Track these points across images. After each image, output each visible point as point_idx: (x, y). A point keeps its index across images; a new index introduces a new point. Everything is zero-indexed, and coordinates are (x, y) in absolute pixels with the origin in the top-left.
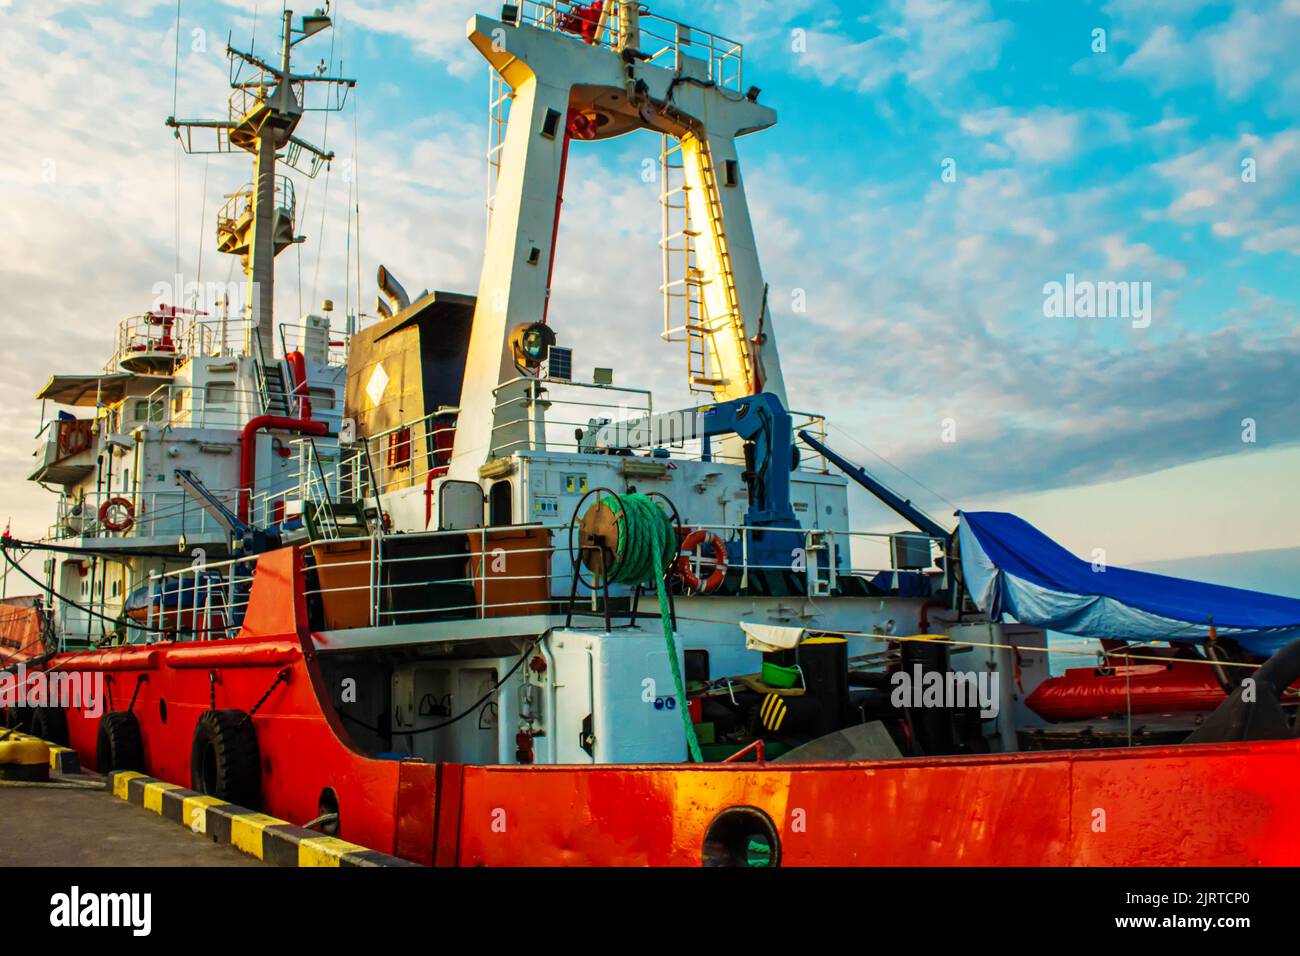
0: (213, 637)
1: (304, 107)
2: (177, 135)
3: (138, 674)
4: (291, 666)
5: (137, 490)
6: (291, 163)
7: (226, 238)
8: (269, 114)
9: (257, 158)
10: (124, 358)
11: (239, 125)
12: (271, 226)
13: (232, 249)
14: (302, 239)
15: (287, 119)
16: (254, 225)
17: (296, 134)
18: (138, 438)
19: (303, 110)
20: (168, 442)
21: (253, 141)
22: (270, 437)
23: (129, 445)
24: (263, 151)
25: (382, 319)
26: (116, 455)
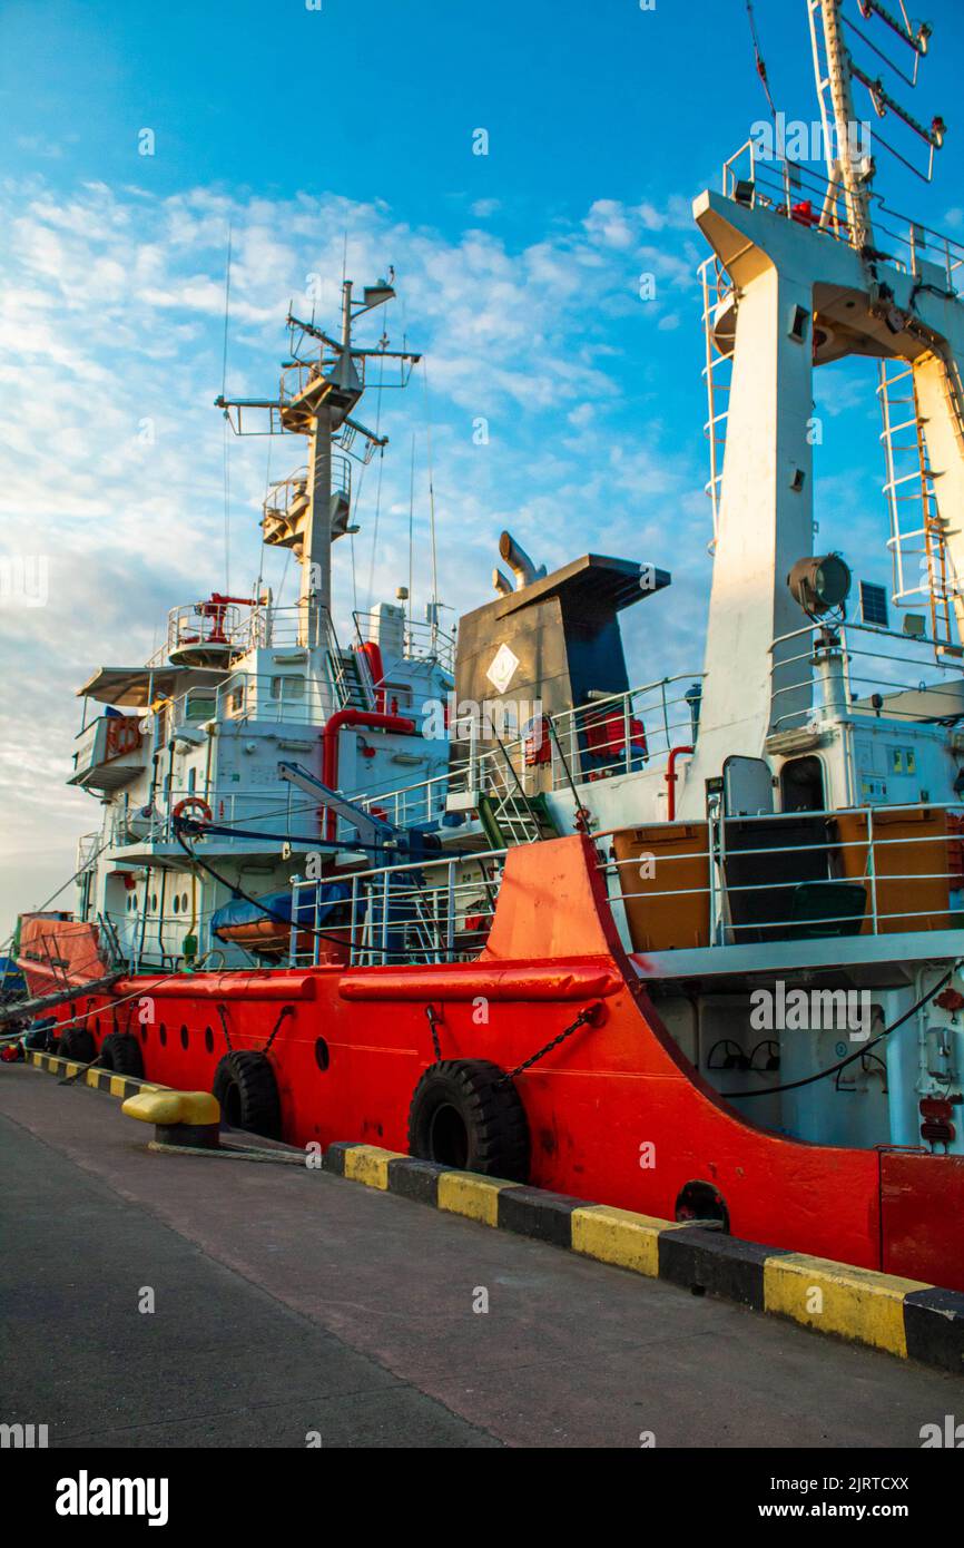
0: (389, 960)
1: (366, 384)
2: (227, 415)
3: (280, 1005)
4: (599, 1000)
5: (210, 790)
6: (345, 447)
7: (274, 526)
8: (329, 390)
9: (313, 440)
10: (174, 651)
11: (293, 405)
12: (329, 511)
13: (280, 539)
14: (355, 529)
15: (348, 396)
16: (310, 511)
17: (352, 416)
18: (211, 732)
19: (364, 387)
20: (244, 737)
21: (306, 422)
22: (354, 735)
23: (196, 740)
24: (319, 432)
25: (502, 595)
26: (178, 753)
